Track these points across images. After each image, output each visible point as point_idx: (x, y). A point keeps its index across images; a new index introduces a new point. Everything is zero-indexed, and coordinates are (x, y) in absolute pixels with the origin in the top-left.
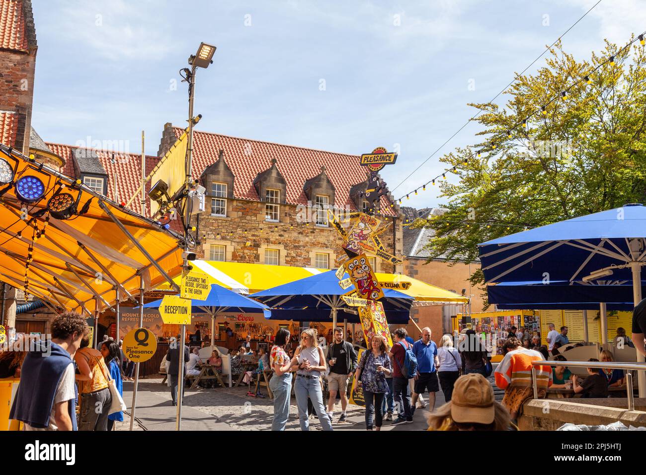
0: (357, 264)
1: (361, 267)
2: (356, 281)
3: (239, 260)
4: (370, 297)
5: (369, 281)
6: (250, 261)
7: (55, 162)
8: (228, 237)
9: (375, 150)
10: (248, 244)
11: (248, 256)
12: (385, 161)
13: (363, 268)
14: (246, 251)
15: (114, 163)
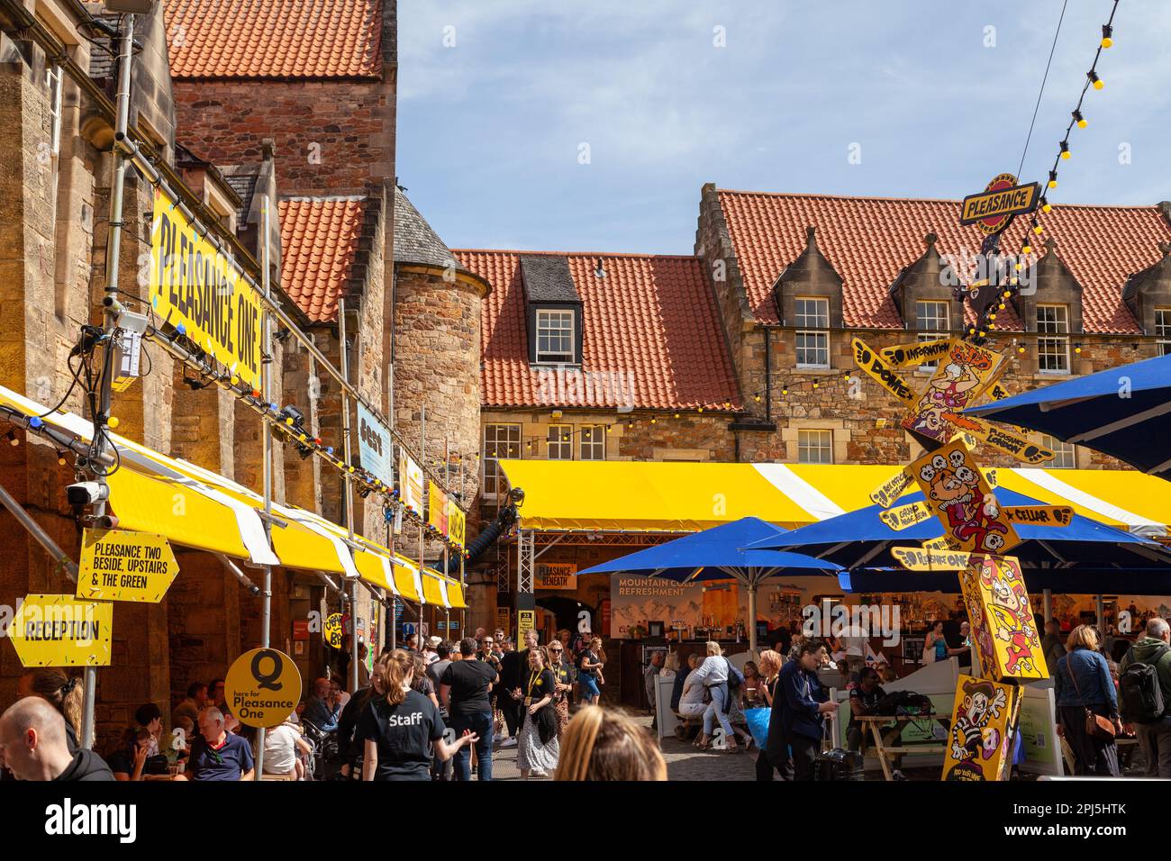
0: (944, 465)
1: (954, 473)
2: (943, 507)
3: (864, 459)
4: (983, 547)
5: (976, 506)
6: (888, 459)
7: (468, 285)
8: (836, 412)
9: (992, 183)
10: (882, 422)
11: (882, 449)
12: (1013, 208)
13: (958, 474)
14: (878, 439)
15: (601, 278)
